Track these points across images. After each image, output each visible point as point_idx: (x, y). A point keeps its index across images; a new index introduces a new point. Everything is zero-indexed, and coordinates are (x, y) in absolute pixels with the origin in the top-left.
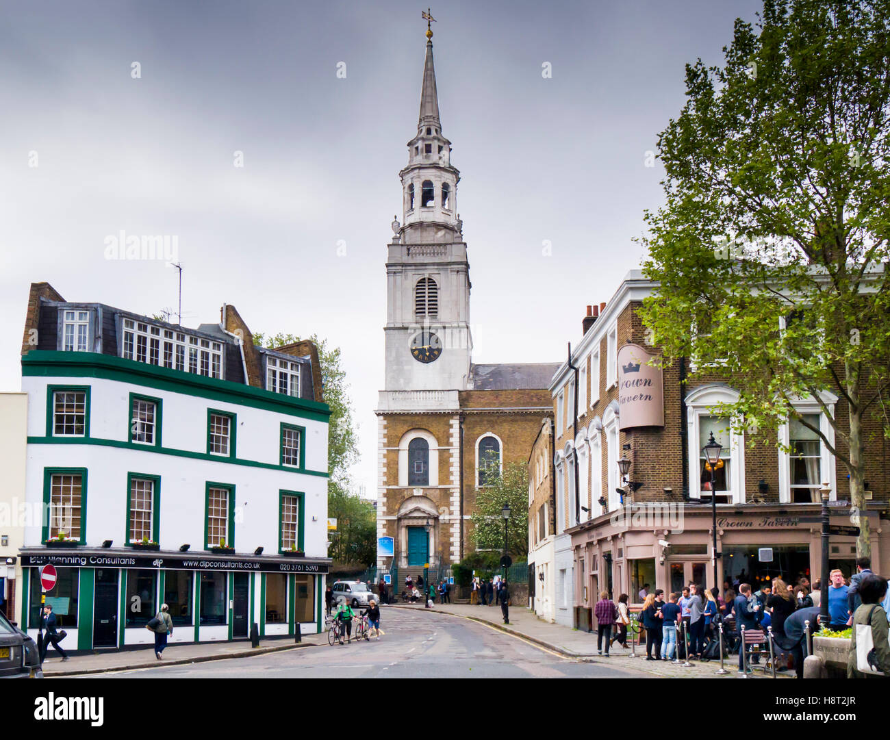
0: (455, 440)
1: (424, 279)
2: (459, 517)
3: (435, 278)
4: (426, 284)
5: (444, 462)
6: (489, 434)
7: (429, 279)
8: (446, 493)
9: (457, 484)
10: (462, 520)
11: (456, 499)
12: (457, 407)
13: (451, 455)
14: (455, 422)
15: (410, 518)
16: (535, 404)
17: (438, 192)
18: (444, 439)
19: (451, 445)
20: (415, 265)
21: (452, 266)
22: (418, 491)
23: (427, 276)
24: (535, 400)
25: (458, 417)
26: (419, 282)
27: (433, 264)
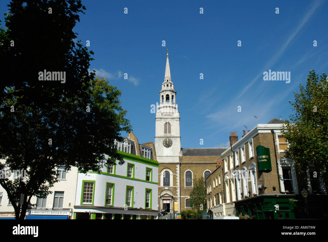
0: (178, 172)
1: (167, 122)
2: (179, 197)
3: (170, 122)
4: (168, 124)
5: (175, 179)
6: (189, 170)
7: (168, 123)
8: (176, 189)
9: (179, 186)
10: (180, 198)
11: (178, 191)
12: (179, 161)
13: (177, 177)
14: (178, 166)
15: (164, 197)
16: (203, 161)
17: (170, 97)
18: (175, 172)
19: (177, 173)
20: (164, 118)
21: (175, 119)
22: (166, 188)
23: (168, 122)
24: (203, 159)
25: (179, 164)
26: (165, 123)
27: (170, 118)
